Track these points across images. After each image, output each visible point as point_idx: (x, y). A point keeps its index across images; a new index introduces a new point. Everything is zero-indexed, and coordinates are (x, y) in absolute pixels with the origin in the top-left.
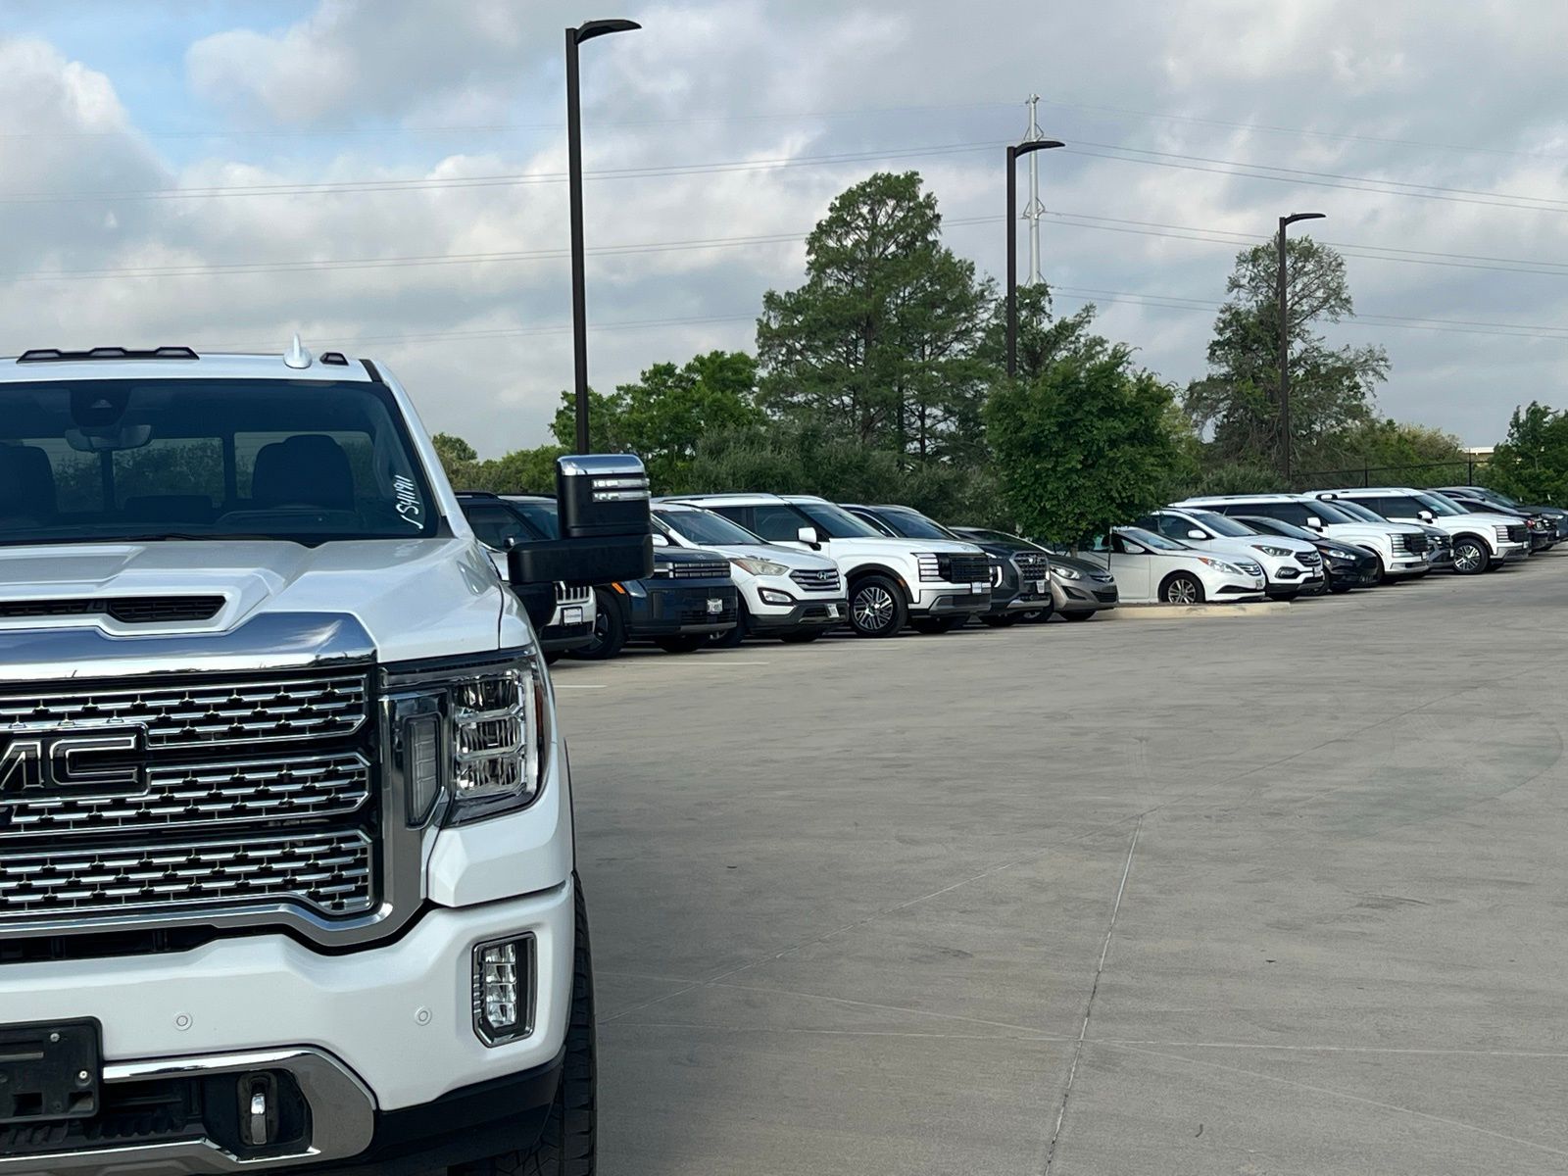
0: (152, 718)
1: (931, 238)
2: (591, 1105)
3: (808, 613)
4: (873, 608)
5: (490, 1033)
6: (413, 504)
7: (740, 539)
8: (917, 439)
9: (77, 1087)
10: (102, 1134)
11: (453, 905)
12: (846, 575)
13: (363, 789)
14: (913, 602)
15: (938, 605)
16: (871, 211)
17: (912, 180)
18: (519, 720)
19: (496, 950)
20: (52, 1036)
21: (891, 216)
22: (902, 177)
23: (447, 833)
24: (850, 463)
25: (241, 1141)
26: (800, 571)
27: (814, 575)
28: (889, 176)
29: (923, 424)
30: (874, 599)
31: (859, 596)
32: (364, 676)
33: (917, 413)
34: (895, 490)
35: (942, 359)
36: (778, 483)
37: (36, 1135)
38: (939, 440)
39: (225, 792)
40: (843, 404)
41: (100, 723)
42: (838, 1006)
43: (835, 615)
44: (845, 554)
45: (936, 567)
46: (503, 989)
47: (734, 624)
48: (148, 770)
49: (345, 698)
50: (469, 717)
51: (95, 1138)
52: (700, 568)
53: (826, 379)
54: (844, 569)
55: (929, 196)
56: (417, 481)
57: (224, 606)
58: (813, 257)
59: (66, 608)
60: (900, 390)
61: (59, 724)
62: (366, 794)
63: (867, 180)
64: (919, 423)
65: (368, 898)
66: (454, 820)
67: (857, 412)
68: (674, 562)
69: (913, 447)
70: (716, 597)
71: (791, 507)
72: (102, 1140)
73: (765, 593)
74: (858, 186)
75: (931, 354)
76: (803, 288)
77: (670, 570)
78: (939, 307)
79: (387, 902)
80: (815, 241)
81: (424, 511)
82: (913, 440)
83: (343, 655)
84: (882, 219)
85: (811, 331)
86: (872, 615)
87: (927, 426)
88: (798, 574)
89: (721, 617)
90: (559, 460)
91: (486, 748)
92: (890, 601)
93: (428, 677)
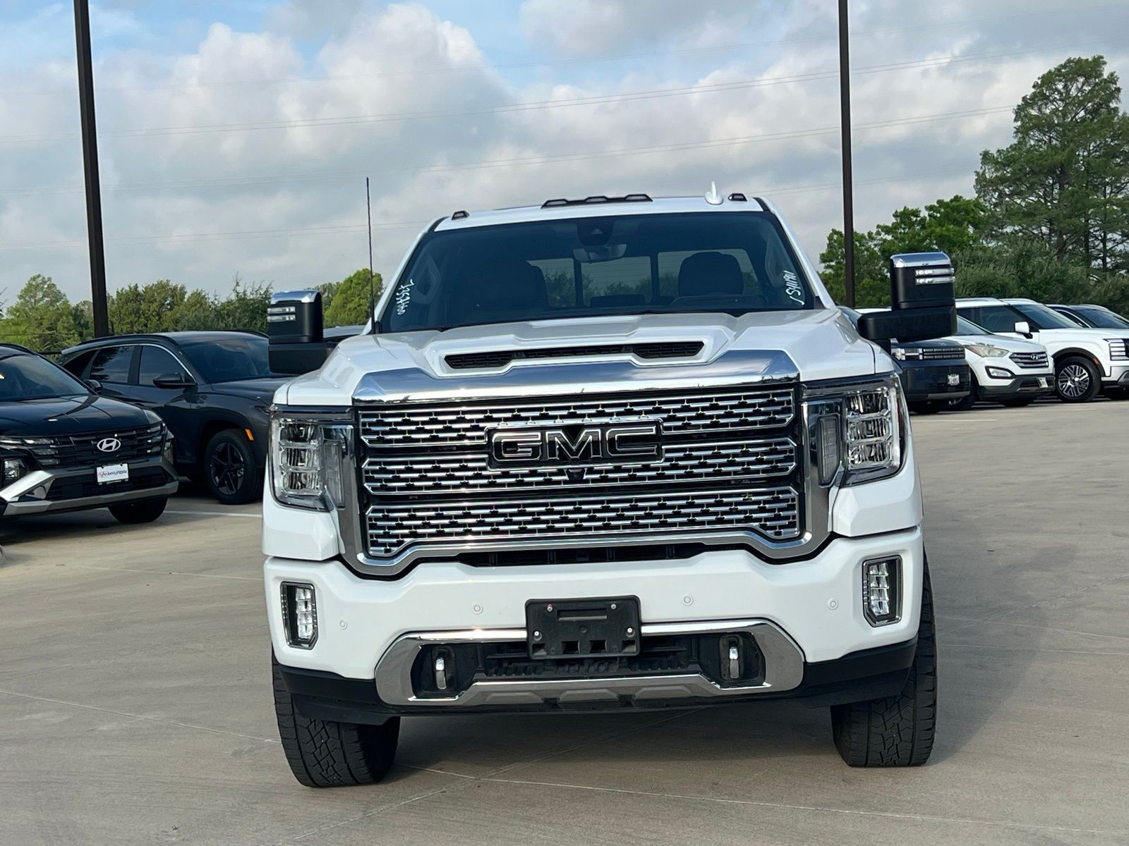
0: (665, 416)
1: (1113, 105)
2: (933, 673)
3: (1024, 385)
4: (1074, 381)
5: (873, 619)
6: (796, 289)
7: (971, 331)
8: (1100, 258)
9: (627, 637)
10: (639, 668)
11: (850, 536)
12: (1053, 356)
13: (792, 461)
14: (1105, 376)
15: (1125, 377)
16: (1065, 87)
17: (1098, 62)
18: (888, 420)
19: (876, 566)
20: (612, 606)
21: (1080, 90)
22: (1090, 59)
23: (844, 491)
24: (1051, 277)
25: (721, 677)
26: (1017, 354)
27: (1029, 356)
28: (1080, 60)
29: (1105, 246)
30: (1075, 374)
31: (1063, 372)
32: (792, 390)
33: (1100, 238)
34: (1086, 293)
35: (1120, 196)
36: (997, 291)
37: (600, 668)
38: (1118, 258)
39: (709, 461)
40: (1041, 233)
41: (634, 419)
42: (1082, 637)
43: (1045, 385)
44: (1052, 341)
45: (1124, 349)
46: (880, 591)
47: (968, 393)
48: (663, 447)
49: (781, 403)
50: (855, 418)
51: (635, 670)
52: (943, 352)
53: (1029, 214)
54: (1051, 351)
55: (1112, 74)
56: (798, 273)
57: (703, 348)
58: (1019, 123)
59: (609, 350)
60: (1087, 221)
61: (611, 419)
62: (794, 464)
63: (1063, 63)
64: (1101, 245)
65: (796, 529)
66: (847, 483)
67: (1053, 239)
68: (923, 348)
69: (1096, 263)
70: (954, 373)
71: (1010, 307)
72: (640, 671)
73: (991, 370)
74: (1055, 69)
75: (1111, 192)
76: (1011, 147)
77: (920, 354)
78: (1118, 157)
79: (808, 531)
80: (1020, 112)
81: (803, 292)
82: (1096, 258)
83: (771, 378)
84: (1073, 92)
85: (1015, 180)
86: (1072, 386)
87: (1108, 248)
88: (1016, 355)
89: (958, 388)
90: (891, 258)
91: (866, 438)
92: (1087, 375)
93: (830, 391)
